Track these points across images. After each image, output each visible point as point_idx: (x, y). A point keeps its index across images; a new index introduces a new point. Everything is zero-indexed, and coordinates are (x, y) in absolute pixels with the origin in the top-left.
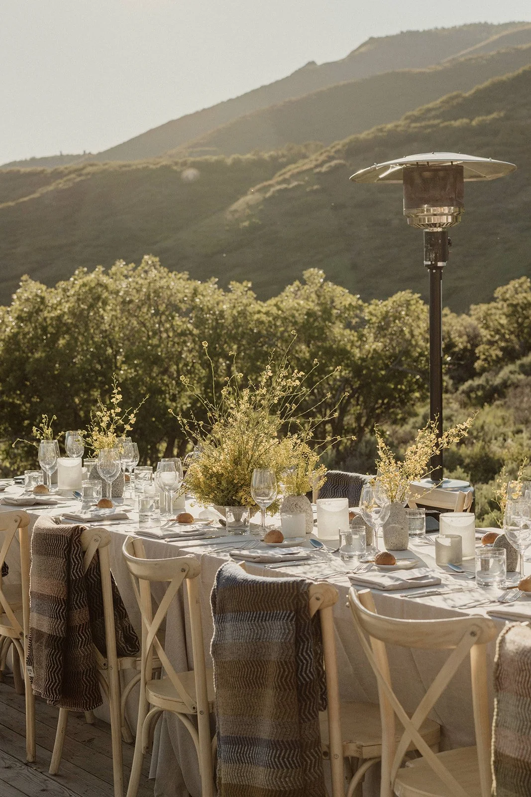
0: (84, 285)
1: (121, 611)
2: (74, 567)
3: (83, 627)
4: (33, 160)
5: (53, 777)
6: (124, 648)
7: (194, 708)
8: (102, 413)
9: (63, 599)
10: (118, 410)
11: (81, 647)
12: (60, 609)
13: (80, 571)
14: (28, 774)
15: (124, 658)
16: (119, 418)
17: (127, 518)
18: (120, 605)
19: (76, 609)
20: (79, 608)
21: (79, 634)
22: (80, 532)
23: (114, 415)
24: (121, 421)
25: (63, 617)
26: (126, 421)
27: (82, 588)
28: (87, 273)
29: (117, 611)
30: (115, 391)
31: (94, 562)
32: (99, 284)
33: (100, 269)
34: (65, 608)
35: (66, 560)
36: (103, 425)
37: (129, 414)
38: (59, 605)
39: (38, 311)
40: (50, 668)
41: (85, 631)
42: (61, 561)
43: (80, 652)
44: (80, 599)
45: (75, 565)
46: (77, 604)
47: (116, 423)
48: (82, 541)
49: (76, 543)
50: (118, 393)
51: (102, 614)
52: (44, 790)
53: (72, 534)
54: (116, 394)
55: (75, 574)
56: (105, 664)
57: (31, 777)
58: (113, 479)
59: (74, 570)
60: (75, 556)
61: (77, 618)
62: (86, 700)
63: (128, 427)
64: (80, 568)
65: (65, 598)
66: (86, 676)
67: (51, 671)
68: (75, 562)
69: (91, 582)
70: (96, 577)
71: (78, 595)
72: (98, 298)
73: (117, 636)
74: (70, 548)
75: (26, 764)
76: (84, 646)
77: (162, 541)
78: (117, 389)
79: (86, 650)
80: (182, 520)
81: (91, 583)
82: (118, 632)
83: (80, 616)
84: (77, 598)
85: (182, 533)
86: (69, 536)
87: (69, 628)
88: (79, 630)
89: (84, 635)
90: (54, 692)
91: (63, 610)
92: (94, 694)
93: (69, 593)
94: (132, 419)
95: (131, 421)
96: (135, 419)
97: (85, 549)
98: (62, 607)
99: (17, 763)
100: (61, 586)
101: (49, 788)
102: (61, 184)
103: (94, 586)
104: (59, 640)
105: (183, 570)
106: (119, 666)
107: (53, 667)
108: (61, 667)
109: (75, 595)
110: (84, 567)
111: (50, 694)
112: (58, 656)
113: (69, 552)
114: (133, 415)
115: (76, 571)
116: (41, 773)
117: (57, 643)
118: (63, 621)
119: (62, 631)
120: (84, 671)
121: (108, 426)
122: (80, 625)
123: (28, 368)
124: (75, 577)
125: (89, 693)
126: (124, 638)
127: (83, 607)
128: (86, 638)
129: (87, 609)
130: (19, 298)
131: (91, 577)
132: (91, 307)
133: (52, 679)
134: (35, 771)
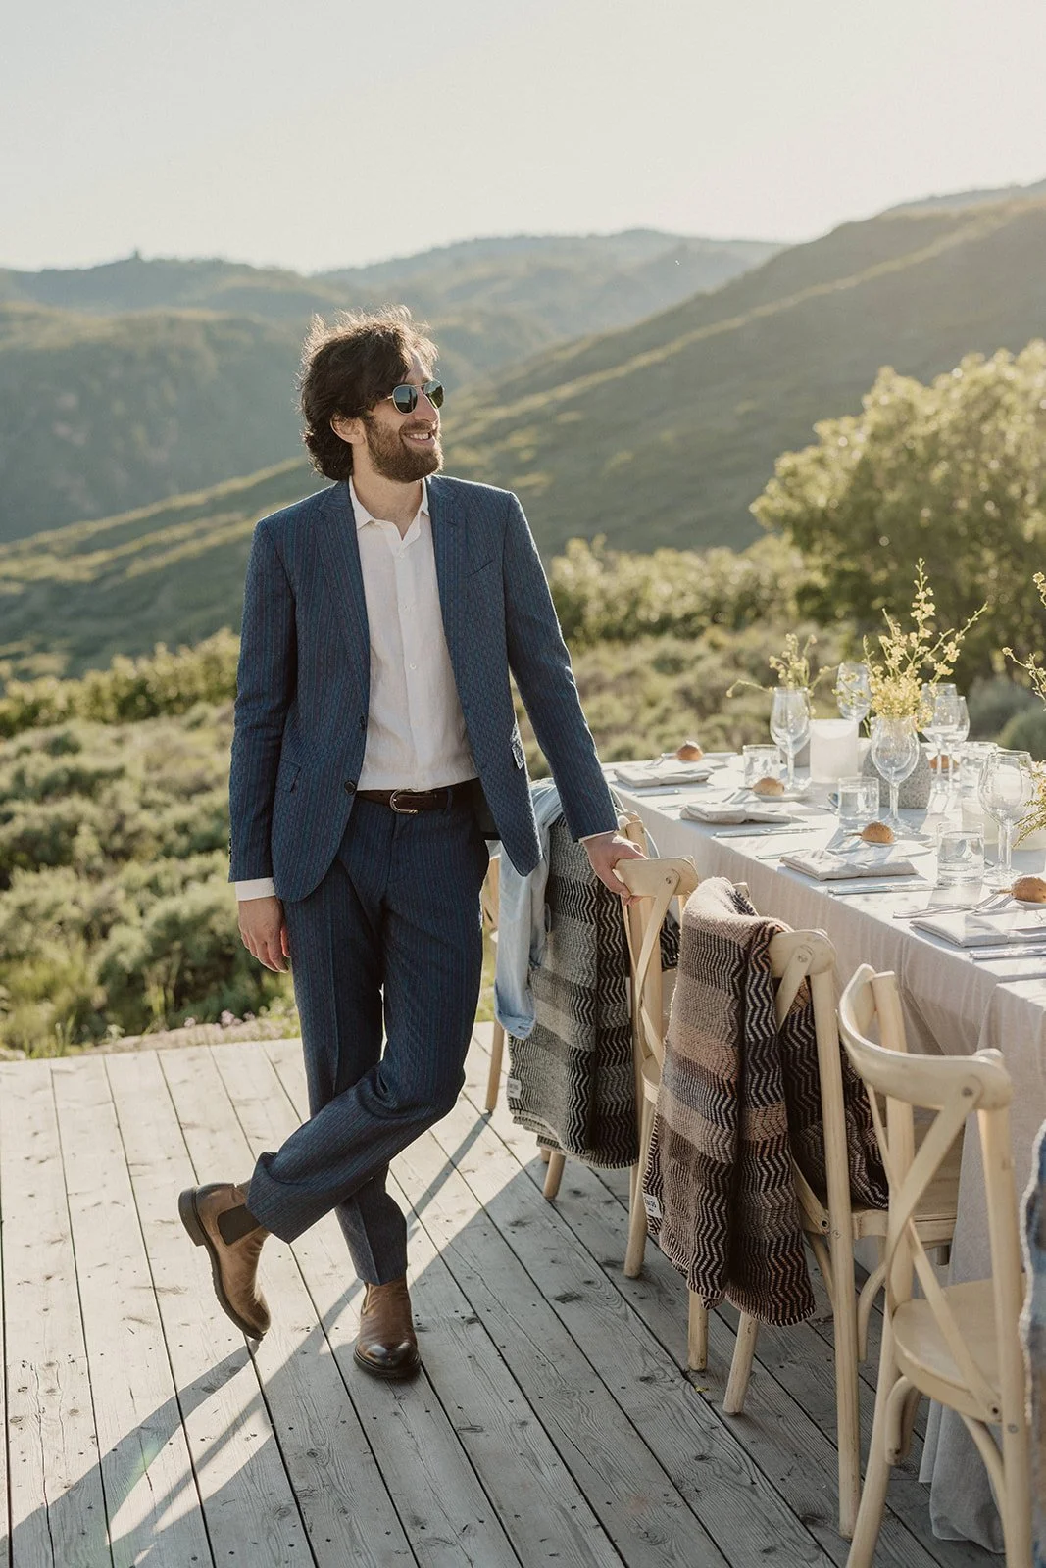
0: (974, 383)
1: (862, 1110)
2: (753, 1015)
3: (771, 1146)
4: (933, 199)
5: (730, 1422)
6: (866, 1193)
7: (995, 1411)
8: (890, 638)
9: (728, 1081)
10: (926, 634)
11: (765, 1190)
12: (722, 1104)
13: (766, 1025)
14: (683, 1403)
15: (869, 1212)
16: (926, 648)
17: (913, 874)
18: (861, 1100)
19: (756, 1106)
20: (764, 1105)
21: (762, 1161)
22: (766, 937)
23: (915, 644)
24: (929, 655)
25: (729, 1121)
26: (941, 657)
27: (771, 1060)
28: (981, 364)
29: (854, 1112)
30: (921, 595)
31: (801, 1002)
32: (1001, 381)
33: (1002, 356)
34: (732, 1101)
35: (736, 997)
36: (893, 663)
37: (947, 641)
38: (720, 1093)
39: (902, 426)
40: (701, 1229)
41: (776, 1155)
42: (725, 1000)
43: (765, 1200)
44: (766, 1083)
45: (754, 1011)
46: (758, 1095)
47: (920, 658)
48: (773, 956)
49: (757, 962)
50: (928, 600)
51: (818, 1115)
52: (701, 1458)
53: (751, 941)
54: (922, 603)
55: (755, 1029)
56: (824, 1223)
57: (686, 1412)
58: (902, 778)
59: (751, 1020)
60: (756, 990)
61: (758, 1125)
62: (775, 1303)
63: (942, 670)
64: (766, 1018)
65: (732, 1081)
66: (776, 1253)
67: (704, 1235)
68: (754, 1004)
69: (793, 1045)
70: (805, 1036)
71: (760, 1078)
72: (997, 404)
73: (851, 1167)
74: (746, 973)
75: (685, 1374)
76: (773, 1187)
77: (962, 956)
78: (924, 590)
79: (778, 1198)
80: (1024, 893)
81: (795, 1048)
82: (854, 1157)
83: (767, 1122)
84: (759, 1081)
85: (1013, 934)
86: (742, 944)
87: (742, 1145)
88: (762, 1152)
89: (773, 1164)
90: (708, 1280)
91: (729, 1105)
92: (793, 1291)
93: (742, 1069)
94: (952, 652)
95: (948, 657)
96: (957, 653)
97: (778, 975)
98: (725, 1098)
99: (668, 1370)
100: (725, 1052)
101: (714, 1453)
102: (972, 233)
103: (801, 1056)
104: (720, 1170)
105: (968, 1092)
106: (856, 1231)
107: (708, 1227)
108: (724, 1228)
109: (753, 1075)
110: (777, 1014)
111: (700, 1285)
112: (717, 1204)
113: (743, 980)
114: (952, 645)
115: (757, 1024)
116: (709, 1403)
117: (716, 1176)
118: (727, 1129)
119: (725, 1152)
120: (772, 1241)
121: (903, 667)
122: (765, 1142)
123: (880, 515)
124: (755, 1036)
125: (782, 1289)
126: (868, 1172)
127: (772, 1102)
128: (777, 1171)
129: (783, 1105)
130: (876, 404)
131: (794, 1035)
132: (985, 418)
133: (705, 1253)
134: (696, 1395)
